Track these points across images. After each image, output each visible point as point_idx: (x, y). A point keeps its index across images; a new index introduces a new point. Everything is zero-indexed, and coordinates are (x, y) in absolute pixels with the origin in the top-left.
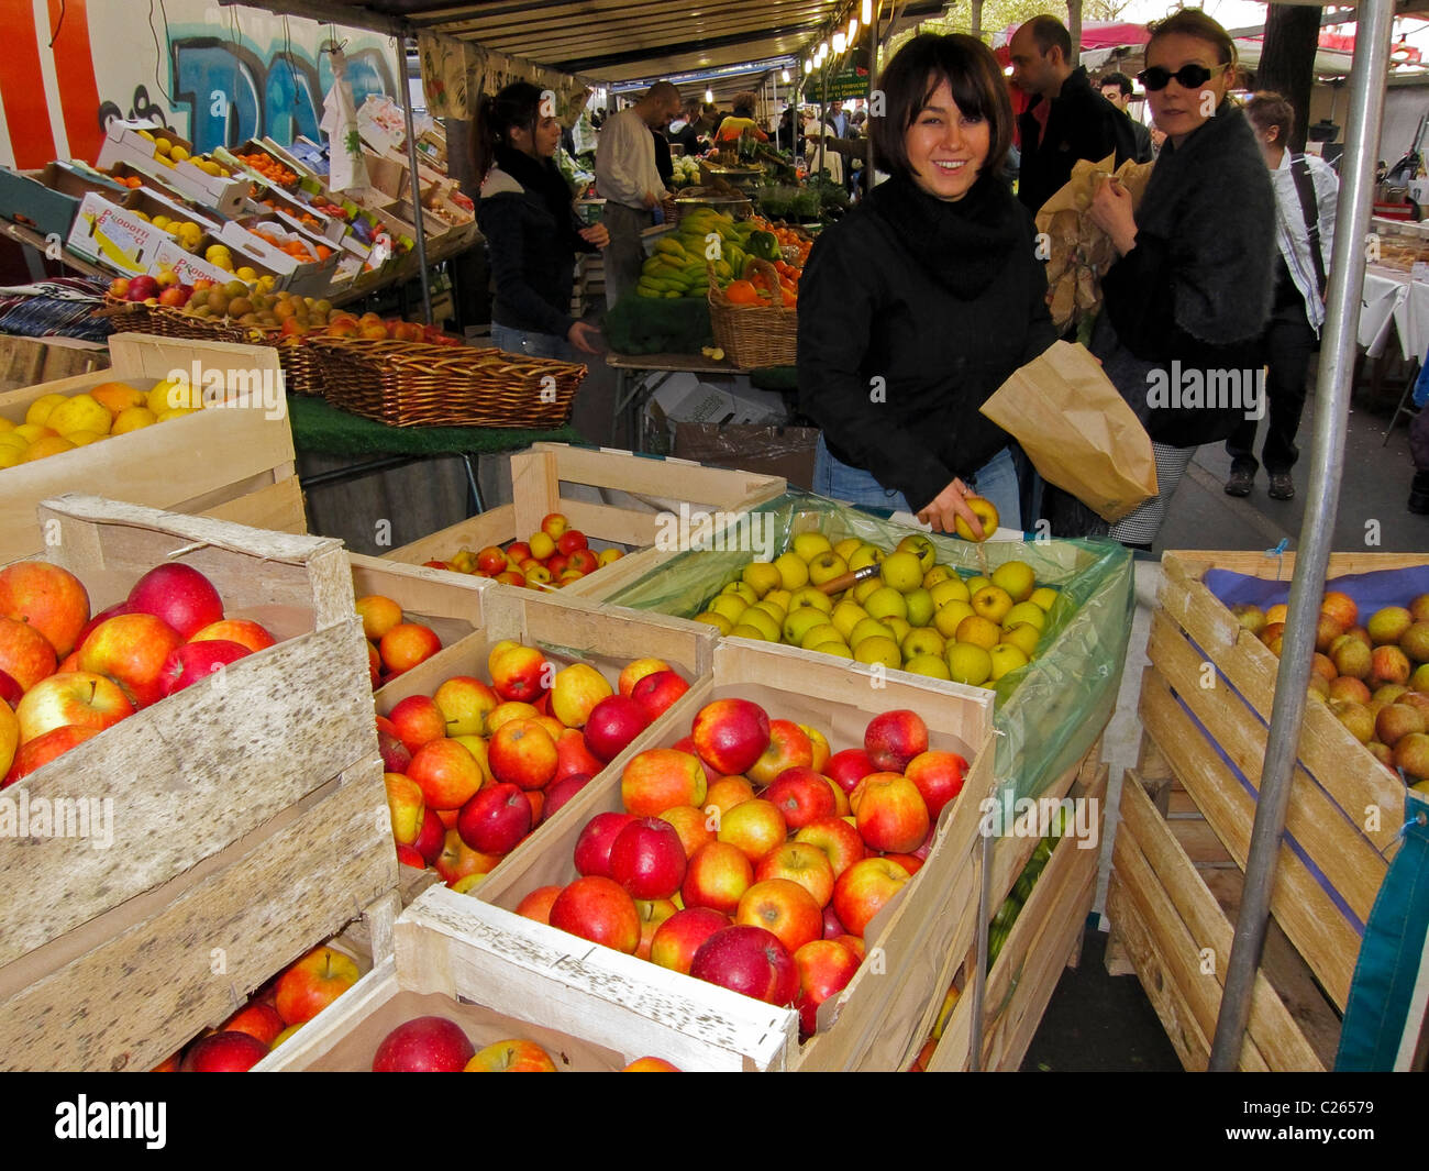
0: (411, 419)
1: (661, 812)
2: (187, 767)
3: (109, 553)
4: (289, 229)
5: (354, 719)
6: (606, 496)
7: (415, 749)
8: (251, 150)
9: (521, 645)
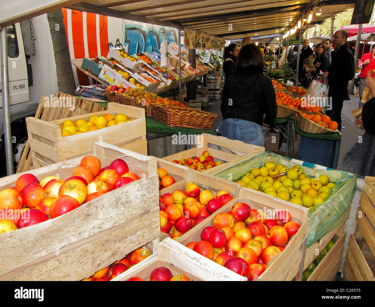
0: (173, 125)
1: (222, 228)
2: (119, 204)
3: (106, 155)
4: (149, 75)
5: (154, 197)
6: (219, 148)
7: (167, 206)
8: (142, 55)
9: (194, 184)
